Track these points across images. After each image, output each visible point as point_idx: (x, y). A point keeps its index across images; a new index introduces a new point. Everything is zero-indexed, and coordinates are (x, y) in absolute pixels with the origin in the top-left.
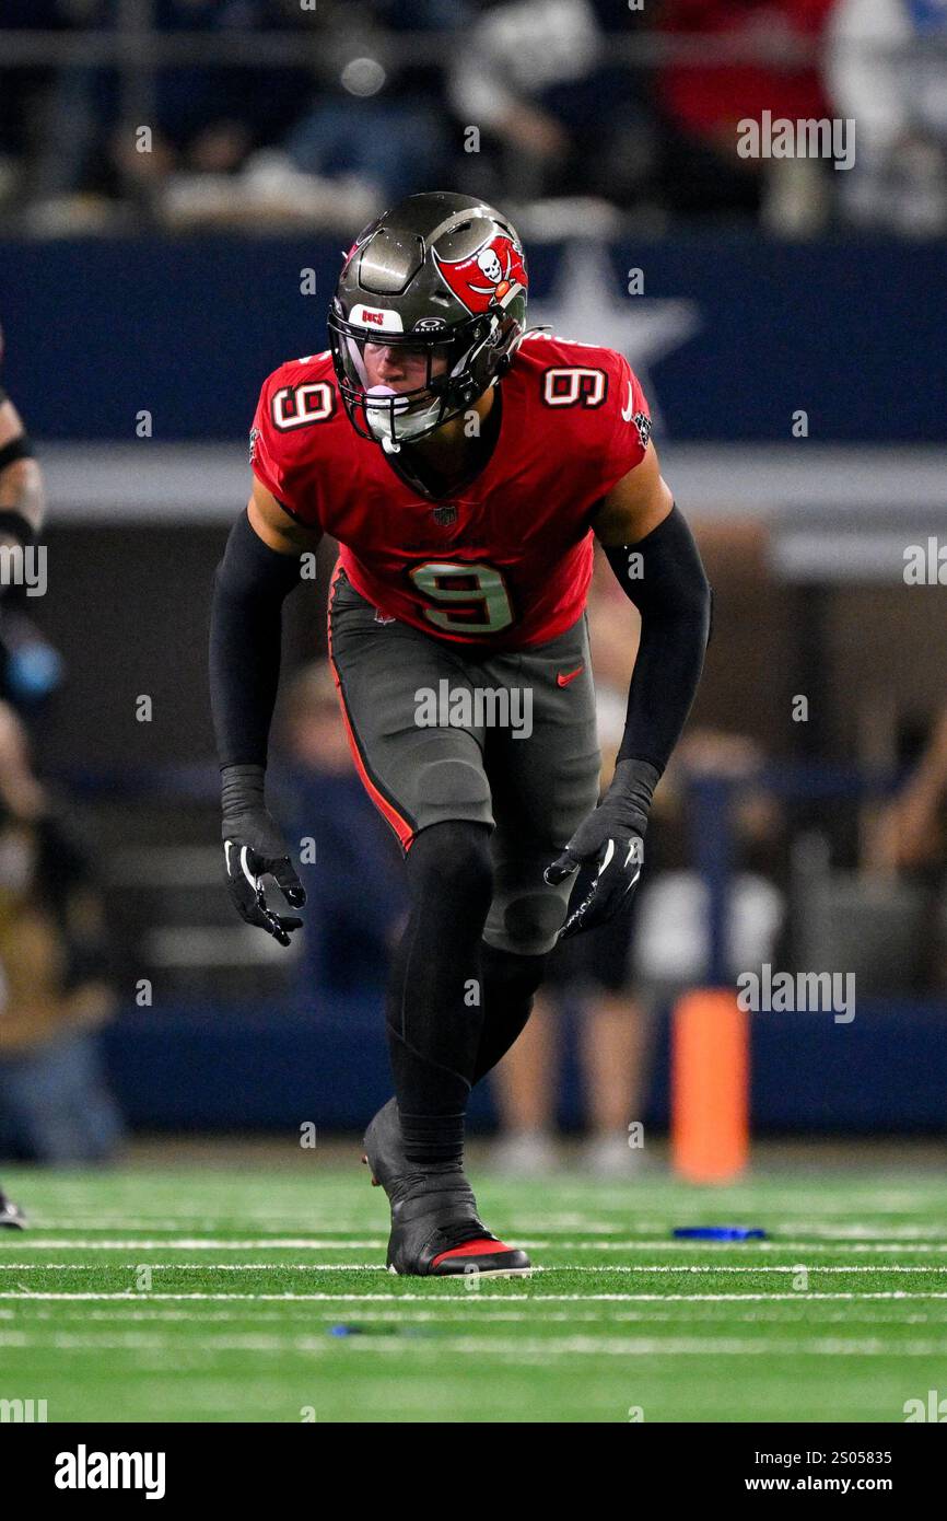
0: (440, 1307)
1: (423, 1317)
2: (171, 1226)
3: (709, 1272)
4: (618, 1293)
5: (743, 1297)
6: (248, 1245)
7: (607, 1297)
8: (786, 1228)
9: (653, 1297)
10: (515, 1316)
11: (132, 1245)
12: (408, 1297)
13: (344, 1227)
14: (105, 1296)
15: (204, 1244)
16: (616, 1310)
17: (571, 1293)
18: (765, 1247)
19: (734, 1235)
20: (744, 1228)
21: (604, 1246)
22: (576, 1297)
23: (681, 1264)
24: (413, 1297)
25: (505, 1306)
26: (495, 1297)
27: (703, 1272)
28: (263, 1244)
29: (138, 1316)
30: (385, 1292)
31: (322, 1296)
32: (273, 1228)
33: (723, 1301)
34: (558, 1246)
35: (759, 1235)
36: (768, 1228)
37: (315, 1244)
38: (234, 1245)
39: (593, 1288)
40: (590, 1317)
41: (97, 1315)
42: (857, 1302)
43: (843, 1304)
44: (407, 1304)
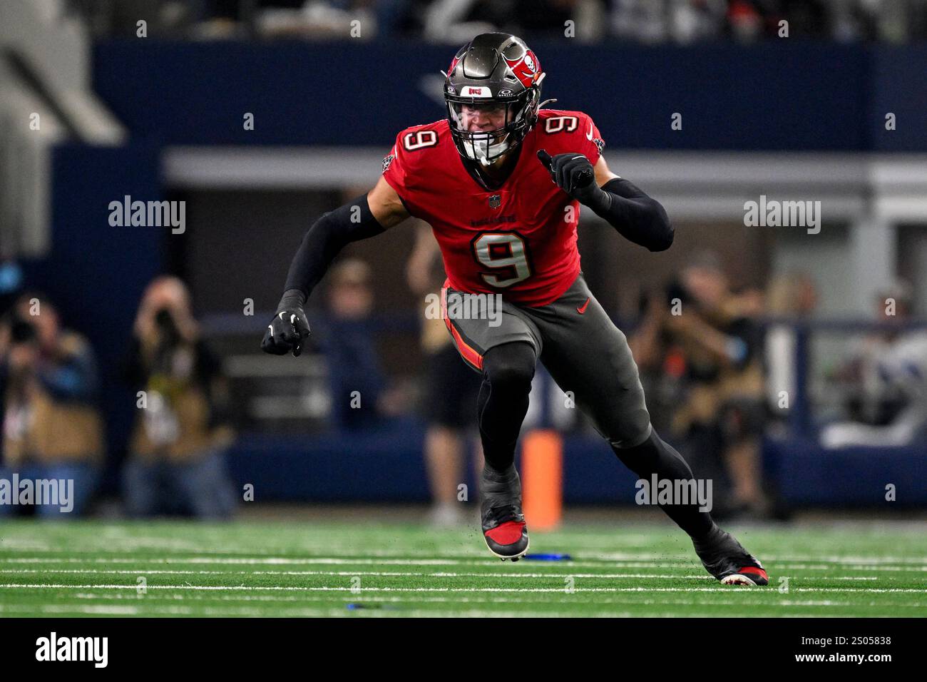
0: (403, 595)
1: (394, 599)
2: (263, 551)
3: (541, 577)
4: (495, 588)
5: (559, 590)
6: (303, 562)
7: (489, 590)
8: (581, 555)
9: (513, 590)
10: (442, 600)
11: (244, 561)
12: (386, 589)
13: (352, 552)
14: (230, 588)
15: (281, 561)
16: (494, 597)
17: (471, 587)
18: (570, 564)
19: (554, 558)
20: (560, 554)
21: (488, 563)
22: (473, 590)
23: (527, 573)
24: (389, 589)
25: (437, 594)
26: (431, 590)
27: (538, 577)
28: (311, 561)
29: (248, 598)
30: (374, 586)
31: (342, 589)
32: (317, 553)
33: (548, 593)
34: (463, 563)
35: (567, 558)
36: (572, 554)
37: (338, 562)
38: (296, 562)
39: (483, 585)
40: (480, 600)
41: (227, 598)
42: (618, 593)
43: (611, 594)
44: (386, 593)
